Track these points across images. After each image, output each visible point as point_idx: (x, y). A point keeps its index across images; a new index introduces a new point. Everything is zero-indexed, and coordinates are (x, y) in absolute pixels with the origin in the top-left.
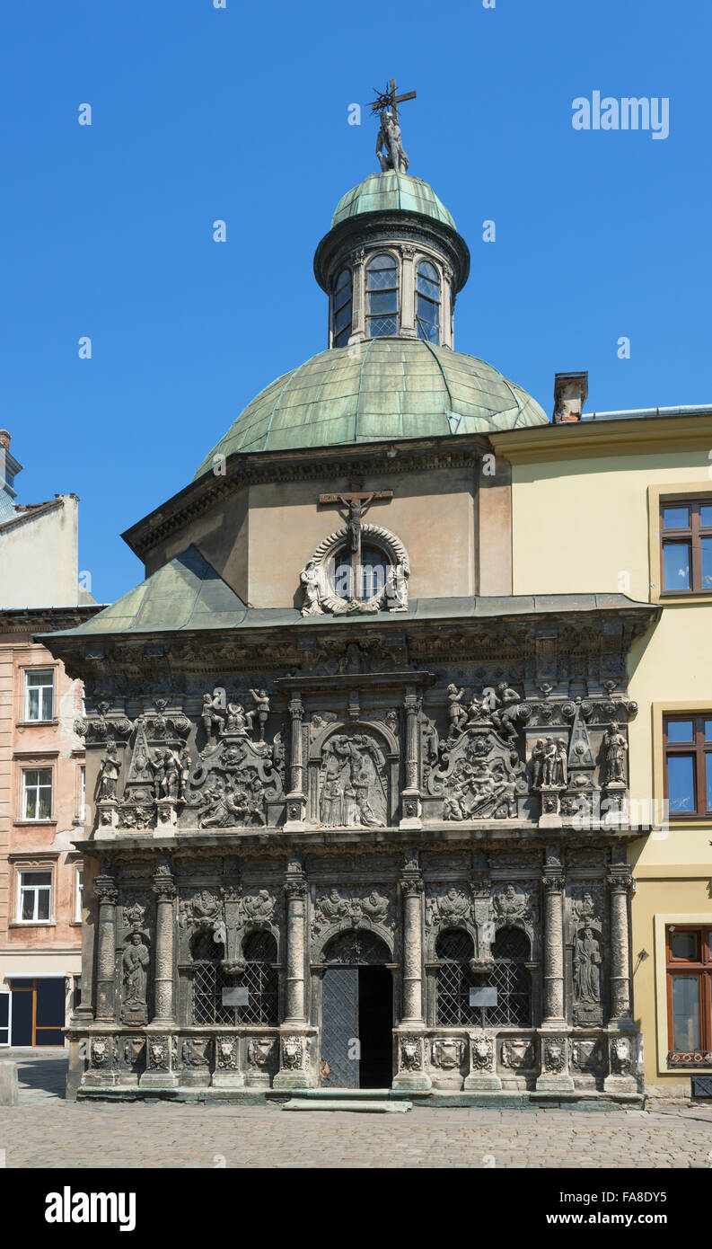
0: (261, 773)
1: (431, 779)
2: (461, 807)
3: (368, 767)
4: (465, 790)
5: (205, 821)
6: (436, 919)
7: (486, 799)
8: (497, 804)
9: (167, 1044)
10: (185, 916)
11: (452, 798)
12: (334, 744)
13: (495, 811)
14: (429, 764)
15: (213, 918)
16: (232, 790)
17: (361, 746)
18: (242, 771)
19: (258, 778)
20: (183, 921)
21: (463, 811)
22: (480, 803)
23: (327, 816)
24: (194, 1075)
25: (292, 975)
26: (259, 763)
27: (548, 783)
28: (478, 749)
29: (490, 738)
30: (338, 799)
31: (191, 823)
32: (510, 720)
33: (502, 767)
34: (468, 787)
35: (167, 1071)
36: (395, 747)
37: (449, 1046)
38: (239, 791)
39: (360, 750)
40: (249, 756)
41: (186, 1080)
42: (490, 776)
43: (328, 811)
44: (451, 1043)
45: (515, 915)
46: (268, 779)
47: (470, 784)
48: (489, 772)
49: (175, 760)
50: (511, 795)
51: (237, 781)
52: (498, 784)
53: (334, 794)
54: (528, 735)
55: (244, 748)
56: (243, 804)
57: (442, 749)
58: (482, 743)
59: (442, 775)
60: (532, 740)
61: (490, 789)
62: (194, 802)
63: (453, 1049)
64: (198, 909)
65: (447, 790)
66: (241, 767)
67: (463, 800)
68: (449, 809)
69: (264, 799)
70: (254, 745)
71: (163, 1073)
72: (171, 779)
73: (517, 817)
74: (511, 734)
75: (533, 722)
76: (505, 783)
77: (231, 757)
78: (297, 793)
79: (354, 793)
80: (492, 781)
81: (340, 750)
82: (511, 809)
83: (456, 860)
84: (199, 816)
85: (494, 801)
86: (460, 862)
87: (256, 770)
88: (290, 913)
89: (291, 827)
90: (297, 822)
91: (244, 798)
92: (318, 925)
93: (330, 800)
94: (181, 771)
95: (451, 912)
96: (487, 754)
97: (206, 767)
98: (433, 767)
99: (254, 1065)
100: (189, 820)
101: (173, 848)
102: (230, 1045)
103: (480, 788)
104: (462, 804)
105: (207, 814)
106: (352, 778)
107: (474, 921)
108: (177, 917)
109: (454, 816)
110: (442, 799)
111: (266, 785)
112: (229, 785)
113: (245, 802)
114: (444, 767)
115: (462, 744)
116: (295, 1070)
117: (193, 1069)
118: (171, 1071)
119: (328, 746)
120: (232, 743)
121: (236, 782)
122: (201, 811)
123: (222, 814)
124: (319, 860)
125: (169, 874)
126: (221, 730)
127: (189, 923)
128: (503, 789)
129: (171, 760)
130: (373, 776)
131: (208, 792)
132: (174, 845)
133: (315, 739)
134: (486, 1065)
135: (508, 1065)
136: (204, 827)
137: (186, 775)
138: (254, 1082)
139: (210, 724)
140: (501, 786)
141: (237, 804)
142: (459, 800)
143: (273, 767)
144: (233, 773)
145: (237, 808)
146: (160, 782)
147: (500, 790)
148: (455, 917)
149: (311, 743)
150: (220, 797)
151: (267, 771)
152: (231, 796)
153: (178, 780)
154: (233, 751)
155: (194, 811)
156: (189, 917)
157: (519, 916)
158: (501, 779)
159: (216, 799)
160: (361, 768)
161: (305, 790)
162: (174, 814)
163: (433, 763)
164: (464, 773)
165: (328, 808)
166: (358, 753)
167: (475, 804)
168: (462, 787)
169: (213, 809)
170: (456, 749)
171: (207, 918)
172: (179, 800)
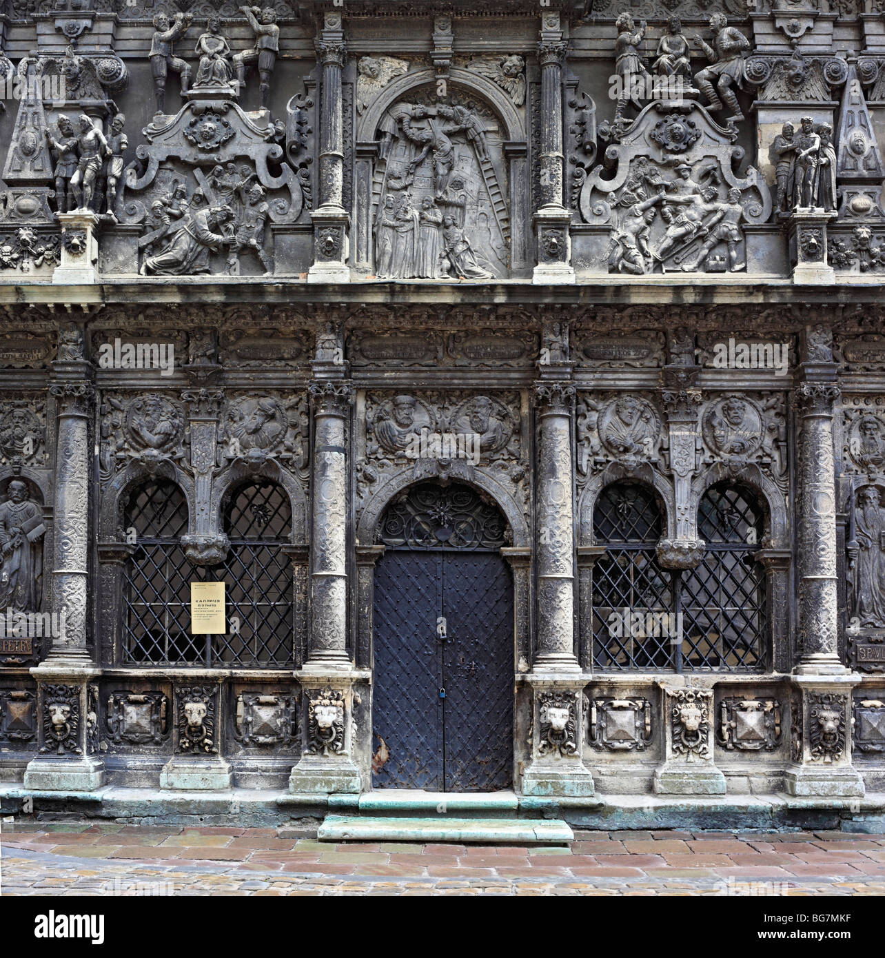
0: (262, 170)
1: (586, 193)
2: (641, 249)
3: (466, 169)
4: (649, 215)
5: (151, 261)
6: (596, 463)
7: (688, 233)
8: (708, 243)
9: (78, 702)
10: (112, 448)
11: (627, 229)
12: (400, 121)
13: (705, 258)
14: (582, 165)
15: (165, 452)
16: (202, 201)
17: (451, 127)
18: (224, 165)
19: (256, 179)
20: (108, 458)
21: (646, 255)
22: (679, 240)
23: (386, 260)
24: (130, 764)
25: (325, 565)
26: (258, 151)
27: (804, 205)
28: (675, 137)
29: (695, 118)
30: (408, 226)
31: (125, 264)
32: (733, 86)
33: (717, 174)
34: (653, 209)
35: (75, 755)
36: (518, 128)
37: (621, 708)
38: (218, 205)
39: (450, 135)
40: (238, 135)
41: (111, 775)
42: (695, 192)
43: (389, 248)
44: (626, 703)
45: (743, 458)
46: (275, 183)
47: (658, 204)
48: (691, 183)
49: (96, 136)
50: (731, 226)
51: (215, 183)
52: (710, 207)
53: (401, 216)
54: (762, 115)
55: (231, 119)
56: (227, 230)
57: (606, 138)
58: (680, 126)
59: (606, 186)
60: (771, 126)
61: (696, 216)
62: (132, 222)
63: (630, 714)
64: (137, 433)
65: (615, 216)
66: (226, 155)
67: (646, 233)
68: (620, 250)
69: (268, 220)
70: (250, 116)
71: (71, 760)
72: (88, 172)
73: (744, 270)
74: (733, 114)
75: (772, 93)
76: (722, 205)
77: (208, 137)
78: (333, 208)
79: (438, 215)
80: (698, 199)
81: (413, 132)
82: (734, 254)
83: (637, 348)
84: (141, 251)
85: (703, 238)
86: (645, 352)
87: (253, 163)
88: (319, 442)
89: (321, 273)
90: (334, 264)
91: (229, 217)
92: (370, 469)
93: (393, 227)
94: (107, 159)
95: (626, 450)
96: (690, 147)
97: (157, 152)
98: (589, 171)
99: (246, 745)
100: (121, 258)
101: (91, 307)
102: (202, 706)
103: (675, 213)
104: (643, 242)
105: (156, 246)
106: (436, 186)
107: (669, 467)
108: (97, 449)
109: (628, 264)
110: (607, 231)
111: (270, 193)
112: (200, 191)
113: (231, 226)
114: (610, 174)
115: (642, 129)
116: (331, 756)
117: (127, 752)
118: (85, 757)
119: (389, 126)
120: (209, 110)
121: (214, 185)
122: (144, 241)
123: (185, 247)
124: (376, 343)
125: (81, 360)
126: (184, 88)
127: (121, 460)
128: (719, 215)
129: (90, 136)
130: (473, 185)
131: (158, 203)
132: (95, 299)
133: (365, 108)
134: (697, 747)
135: (730, 746)
136: (149, 271)
137: (116, 167)
138: (247, 778)
139: (164, 72)
140: (715, 211)
141: (215, 229)
142: (638, 235)
143: (284, 158)
144: (207, 168)
145: (215, 237)
146: (67, 180)
147: (715, 219)
148: (631, 458)
149: (359, 114)
150: (182, 214)
151: (274, 168)
152: (204, 213)
153: (101, 178)
154: (209, 124)
155: (133, 240)
156: (120, 449)
157: (749, 461)
158: (714, 198)
159: (174, 217)
160: (451, 169)
161: (347, 203)
162: (92, 244)
163: (588, 164)
164: (646, 183)
165: (389, 244)
166: (445, 139)
167: (669, 242)
168: (644, 210)
169: (168, 238)
170: (631, 138)
171: (155, 452)
172: (102, 216)
